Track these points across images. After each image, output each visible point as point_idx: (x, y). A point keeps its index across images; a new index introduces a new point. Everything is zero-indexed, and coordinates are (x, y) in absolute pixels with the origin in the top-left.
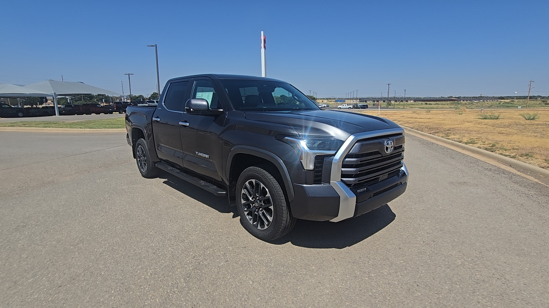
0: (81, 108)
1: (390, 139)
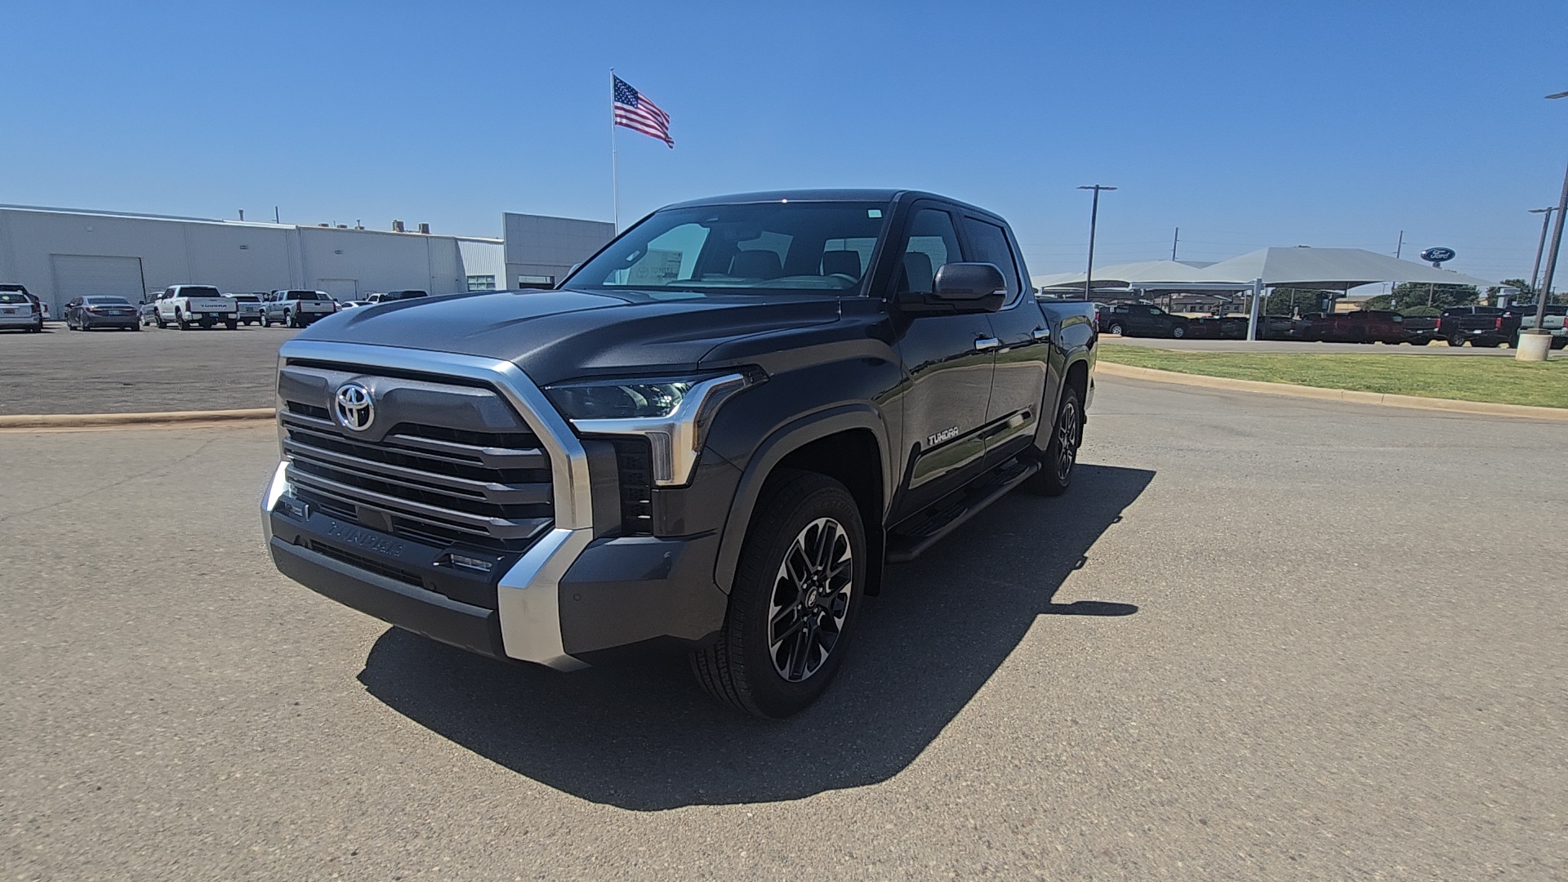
0: (1336, 324)
1: (357, 381)
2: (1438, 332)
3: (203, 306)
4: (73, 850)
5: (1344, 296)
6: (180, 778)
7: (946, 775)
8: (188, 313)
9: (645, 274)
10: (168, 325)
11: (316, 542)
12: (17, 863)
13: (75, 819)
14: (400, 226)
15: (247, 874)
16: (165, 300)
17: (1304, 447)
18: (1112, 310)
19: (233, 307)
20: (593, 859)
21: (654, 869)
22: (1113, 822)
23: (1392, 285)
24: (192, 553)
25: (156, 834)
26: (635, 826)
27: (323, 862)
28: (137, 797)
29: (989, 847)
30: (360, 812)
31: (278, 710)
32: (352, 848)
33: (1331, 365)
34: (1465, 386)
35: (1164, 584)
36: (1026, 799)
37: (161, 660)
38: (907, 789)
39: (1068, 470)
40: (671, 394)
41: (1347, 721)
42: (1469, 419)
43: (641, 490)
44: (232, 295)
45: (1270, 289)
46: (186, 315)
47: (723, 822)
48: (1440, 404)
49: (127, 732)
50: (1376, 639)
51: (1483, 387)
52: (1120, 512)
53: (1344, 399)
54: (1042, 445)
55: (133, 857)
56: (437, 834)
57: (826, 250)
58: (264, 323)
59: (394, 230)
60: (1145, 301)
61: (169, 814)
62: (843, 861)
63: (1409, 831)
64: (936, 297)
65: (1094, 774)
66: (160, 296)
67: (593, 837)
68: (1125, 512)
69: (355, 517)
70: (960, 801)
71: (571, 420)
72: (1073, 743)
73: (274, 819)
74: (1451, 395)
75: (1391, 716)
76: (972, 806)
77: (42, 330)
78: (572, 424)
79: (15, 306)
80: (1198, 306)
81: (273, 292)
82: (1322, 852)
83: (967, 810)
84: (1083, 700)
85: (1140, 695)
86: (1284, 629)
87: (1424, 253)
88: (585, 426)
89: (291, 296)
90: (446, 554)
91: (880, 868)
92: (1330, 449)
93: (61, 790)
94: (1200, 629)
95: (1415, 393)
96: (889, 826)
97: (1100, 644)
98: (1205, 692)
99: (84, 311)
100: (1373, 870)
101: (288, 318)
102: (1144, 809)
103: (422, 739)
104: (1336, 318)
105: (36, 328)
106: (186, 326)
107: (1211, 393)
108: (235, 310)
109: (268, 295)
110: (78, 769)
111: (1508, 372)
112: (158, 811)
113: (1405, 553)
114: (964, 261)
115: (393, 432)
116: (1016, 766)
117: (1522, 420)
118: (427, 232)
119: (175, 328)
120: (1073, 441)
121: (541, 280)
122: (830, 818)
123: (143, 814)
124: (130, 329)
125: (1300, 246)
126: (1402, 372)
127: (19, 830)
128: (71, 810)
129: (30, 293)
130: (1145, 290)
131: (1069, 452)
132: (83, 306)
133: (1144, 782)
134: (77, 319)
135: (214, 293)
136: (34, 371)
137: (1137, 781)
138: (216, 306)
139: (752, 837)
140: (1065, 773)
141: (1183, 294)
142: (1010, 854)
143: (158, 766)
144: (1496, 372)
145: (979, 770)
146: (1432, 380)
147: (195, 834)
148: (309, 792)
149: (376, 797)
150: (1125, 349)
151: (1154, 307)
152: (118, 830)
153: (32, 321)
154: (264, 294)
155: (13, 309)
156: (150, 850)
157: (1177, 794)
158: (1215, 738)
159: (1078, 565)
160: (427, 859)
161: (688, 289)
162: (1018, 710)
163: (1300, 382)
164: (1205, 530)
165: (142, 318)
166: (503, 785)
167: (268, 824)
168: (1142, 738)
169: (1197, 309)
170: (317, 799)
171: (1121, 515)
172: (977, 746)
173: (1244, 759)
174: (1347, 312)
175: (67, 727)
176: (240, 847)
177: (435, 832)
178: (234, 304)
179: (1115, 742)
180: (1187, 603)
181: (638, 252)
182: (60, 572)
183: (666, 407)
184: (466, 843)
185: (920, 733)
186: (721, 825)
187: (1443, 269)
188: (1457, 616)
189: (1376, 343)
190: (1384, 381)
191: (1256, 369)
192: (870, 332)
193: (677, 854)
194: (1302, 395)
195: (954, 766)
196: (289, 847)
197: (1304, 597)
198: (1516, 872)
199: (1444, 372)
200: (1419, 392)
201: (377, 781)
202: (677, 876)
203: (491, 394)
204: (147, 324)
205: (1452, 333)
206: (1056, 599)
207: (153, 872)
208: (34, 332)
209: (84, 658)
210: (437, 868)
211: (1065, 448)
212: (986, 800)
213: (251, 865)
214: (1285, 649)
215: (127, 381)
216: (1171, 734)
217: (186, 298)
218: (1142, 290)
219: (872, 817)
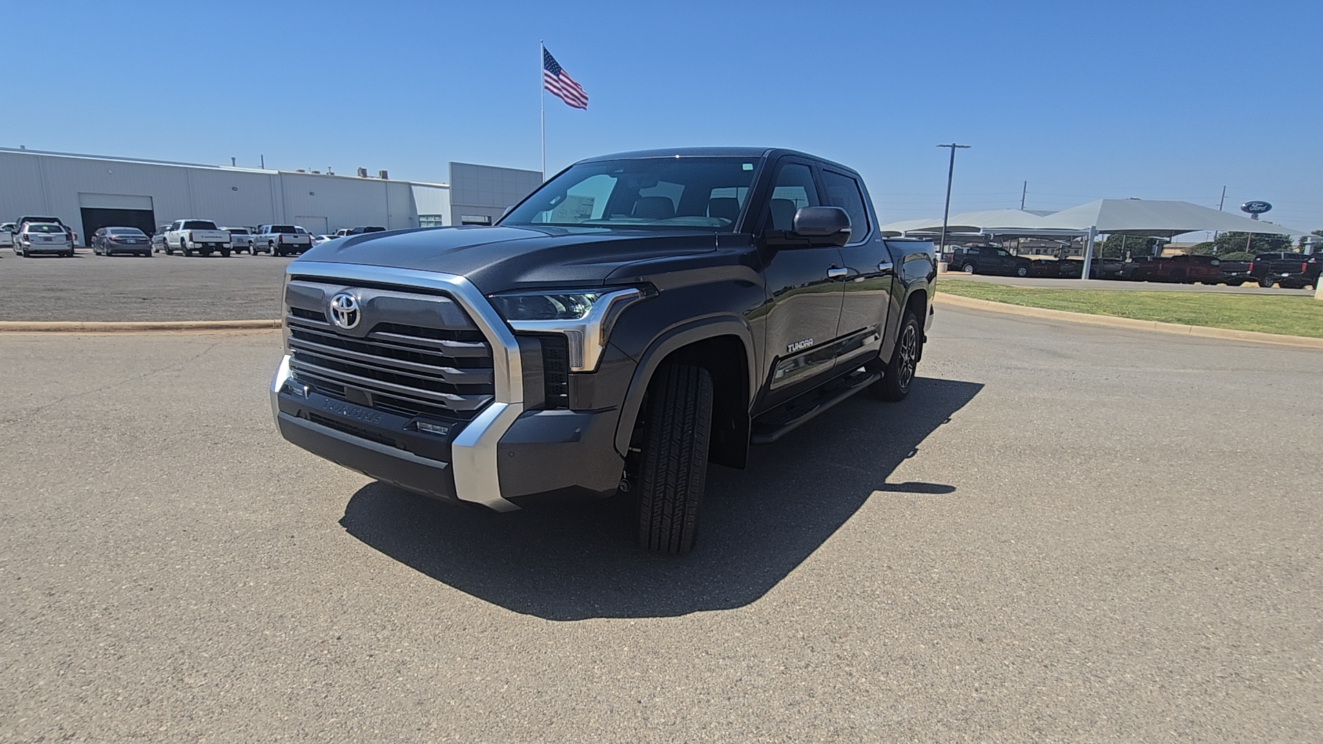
0: (1160, 267)
1: (348, 291)
2: (1251, 275)
3: (202, 237)
4: (136, 629)
5: (1169, 242)
6: (210, 584)
7: (785, 601)
8: (191, 243)
9: (565, 215)
10: (175, 252)
11: (313, 415)
12: (98, 636)
13: (136, 609)
14: (364, 172)
15: (262, 648)
16: (172, 232)
17: (1115, 368)
18: (965, 252)
19: (227, 238)
20: (514, 648)
21: (559, 656)
22: (910, 637)
23: (1215, 234)
24: (207, 428)
25: (195, 621)
26: (545, 628)
27: (316, 643)
28: (179, 596)
29: (812, 651)
30: (342, 612)
31: (279, 541)
32: (337, 635)
33: (1149, 300)
34: (1264, 321)
35: (976, 470)
36: (844, 619)
37: (190, 503)
38: (753, 610)
39: (908, 381)
40: (584, 303)
41: (1107, 574)
42: (1263, 348)
43: (561, 375)
44: (225, 228)
45: (1106, 236)
46: (189, 244)
47: (612, 627)
48: (1240, 335)
49: (168, 553)
50: (1144, 516)
51: (1280, 321)
52: (950, 415)
53: (1157, 330)
54: (886, 358)
55: (180, 635)
56: (399, 628)
57: (712, 197)
58: (252, 252)
59: (359, 175)
60: (996, 244)
61: (203, 608)
62: (700, 656)
63: (1140, 651)
64: (796, 234)
65: (899, 604)
66: (168, 228)
67: (514, 634)
68: (953, 416)
69: (344, 395)
70: (794, 619)
71: (508, 321)
72: (886, 583)
73: (279, 614)
74: (1251, 327)
75: (1143, 571)
76: (802, 623)
77: (74, 255)
78: (509, 324)
79: (52, 235)
80: (1042, 250)
81: (259, 226)
82: (1069, 663)
83: (798, 625)
84: (898, 552)
85: (944, 551)
86: (1069, 505)
87: (1244, 205)
88: (519, 325)
89: (275, 230)
90: (413, 422)
91: (728, 662)
92: (1138, 370)
93: (124, 589)
94: (1000, 504)
95: (1219, 326)
96: (737, 634)
97: (917, 513)
98: (996, 550)
99: (108, 240)
100: (1107, 677)
101: (272, 249)
102: (935, 629)
103: (387, 564)
104: (1160, 261)
105: (69, 254)
106: (189, 253)
107: (1044, 323)
108: (228, 240)
109: (255, 229)
110: (135, 576)
111: (1306, 309)
112: (195, 605)
113: (1182, 452)
114: (821, 206)
115: (374, 330)
116: (840, 597)
117: (1313, 350)
118: (386, 178)
119: (180, 255)
120: (913, 357)
121: (481, 219)
122: (693, 627)
123: (184, 608)
124: (144, 255)
125: (1132, 199)
126: (1211, 308)
127: (97, 615)
128: (132, 603)
129: (64, 224)
130: (994, 235)
131: (909, 365)
132: (106, 236)
133: (938, 611)
134: (102, 246)
135: (211, 226)
136: (71, 287)
137: (932, 610)
138: (213, 237)
139: (633, 638)
140: (877, 603)
141: (1029, 239)
142: (828, 656)
143: (193, 575)
144: (1295, 309)
145: (811, 599)
146: (1236, 315)
147: (223, 621)
148: (304, 597)
149: (354, 602)
150: (972, 284)
151: (1002, 249)
152: (167, 618)
153: (66, 247)
154: (251, 228)
155: (50, 237)
156: (191, 631)
157: (963, 620)
158: (1000, 583)
159: (909, 455)
160: (392, 644)
161: (598, 226)
162: (845, 558)
163: (1120, 314)
164: (1017, 430)
165: (153, 246)
166: (448, 597)
167: (275, 617)
168: (941, 581)
169: (1042, 252)
170: (310, 601)
171: (950, 418)
172: (811, 582)
173: (1021, 597)
174: (1171, 256)
175: (124, 547)
176: (256, 632)
177: (398, 627)
178: (228, 236)
179: (919, 583)
180: (992, 485)
181: (559, 198)
182: (109, 439)
183: (580, 313)
184: (421, 634)
185: (767, 572)
186: (610, 629)
187: (1260, 220)
188: (1214, 500)
189: (1196, 283)
190: (1194, 315)
191: (1083, 303)
192: (743, 260)
193: (576, 647)
194: (1121, 326)
195: (791, 595)
196: (291, 632)
197: (1090, 483)
198: (1219, 681)
199: (1248, 307)
200: (1223, 324)
201: (354, 591)
202: (576, 661)
203: (449, 300)
204: (157, 251)
205: (1262, 276)
206: (890, 480)
207: (195, 645)
208: (68, 257)
209: (133, 500)
210: (399, 650)
211: (906, 362)
212: (813, 619)
213: (264, 643)
214: (1067, 521)
215: (145, 297)
216: (965, 578)
217: (189, 231)
218: (992, 235)
219: (725, 628)
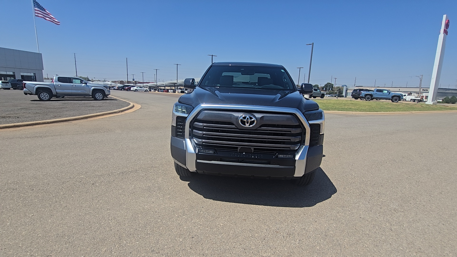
1: (248, 114)
43: (316, 136)
88: (311, 122)
90: (277, 155)
115: (260, 127)
203: (292, 116)
